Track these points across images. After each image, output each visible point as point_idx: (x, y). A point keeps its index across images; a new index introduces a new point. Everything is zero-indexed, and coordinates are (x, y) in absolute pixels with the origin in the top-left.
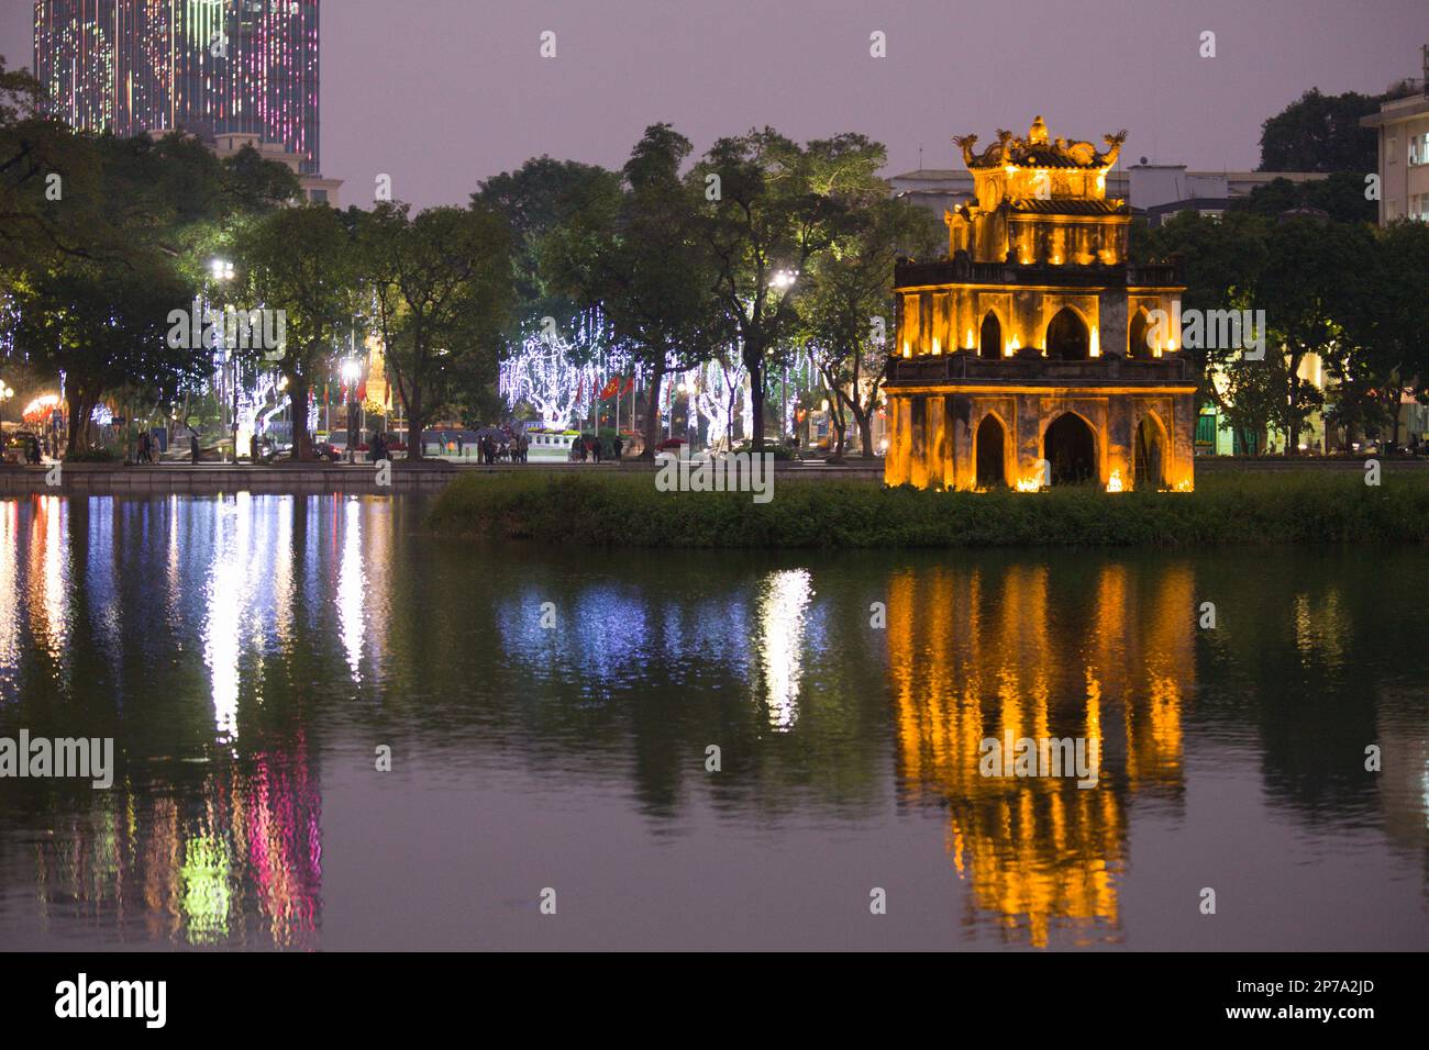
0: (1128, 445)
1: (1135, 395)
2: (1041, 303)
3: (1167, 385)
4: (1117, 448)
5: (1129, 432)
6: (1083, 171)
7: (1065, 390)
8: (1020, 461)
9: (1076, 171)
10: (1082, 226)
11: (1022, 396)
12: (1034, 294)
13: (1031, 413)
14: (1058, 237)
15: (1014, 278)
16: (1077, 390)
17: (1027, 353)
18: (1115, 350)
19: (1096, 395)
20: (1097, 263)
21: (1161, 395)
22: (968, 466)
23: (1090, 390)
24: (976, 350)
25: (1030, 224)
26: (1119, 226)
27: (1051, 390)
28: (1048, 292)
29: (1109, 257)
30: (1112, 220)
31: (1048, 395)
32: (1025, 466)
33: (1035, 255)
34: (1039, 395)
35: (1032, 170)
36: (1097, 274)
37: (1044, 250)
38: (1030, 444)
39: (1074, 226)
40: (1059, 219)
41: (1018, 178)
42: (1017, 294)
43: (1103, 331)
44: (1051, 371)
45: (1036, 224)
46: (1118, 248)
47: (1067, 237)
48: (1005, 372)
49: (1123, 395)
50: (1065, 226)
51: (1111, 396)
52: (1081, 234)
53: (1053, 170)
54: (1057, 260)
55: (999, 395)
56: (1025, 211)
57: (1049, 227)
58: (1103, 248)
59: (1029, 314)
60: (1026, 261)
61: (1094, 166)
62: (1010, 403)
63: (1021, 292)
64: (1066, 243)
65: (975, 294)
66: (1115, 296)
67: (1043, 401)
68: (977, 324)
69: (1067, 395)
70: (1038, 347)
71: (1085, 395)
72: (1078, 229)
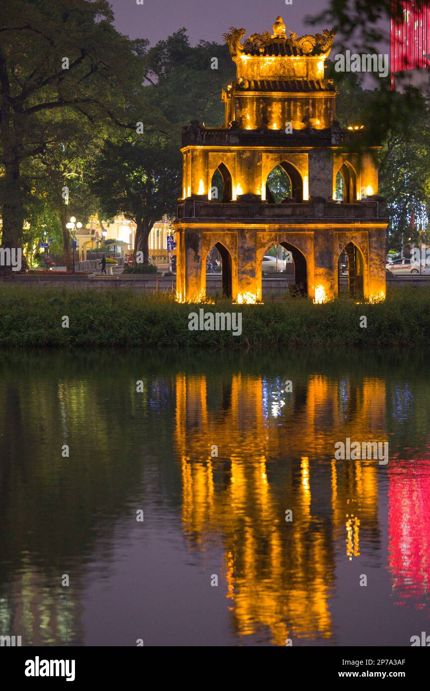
0: (331, 268)
1: (337, 229)
2: (260, 159)
3: (362, 222)
4: (321, 270)
5: (331, 258)
6: (304, 58)
7: (277, 226)
8: (240, 280)
9: (298, 58)
10: (296, 100)
11: (242, 231)
12: (254, 153)
13: (249, 244)
14: (276, 109)
15: (237, 140)
16: (287, 226)
17: (249, 199)
18: (321, 195)
19: (304, 230)
20: (309, 129)
21: (358, 230)
22: (198, 284)
23: (298, 226)
24: (206, 196)
25: (252, 99)
26: (327, 100)
27: (266, 226)
28: (266, 151)
29: (318, 123)
30: (320, 95)
31: (263, 230)
32: (245, 285)
33: (257, 123)
34: (256, 230)
35: (261, 58)
36: (307, 137)
37: (264, 118)
38: (248, 267)
39: (289, 100)
40: (276, 94)
41: (251, 64)
42: (240, 153)
43: (311, 181)
44: (267, 212)
45: (258, 100)
46: (327, 116)
47: (283, 109)
48: (229, 212)
49: (327, 231)
50: (282, 100)
51: (316, 231)
52: (295, 106)
53: (279, 58)
54: (275, 126)
55: (223, 230)
56: (249, 90)
57: (268, 101)
58: (314, 116)
59: (251, 168)
60: (249, 127)
61: (313, 54)
62: (233, 236)
63: (244, 151)
64: (283, 113)
65: (206, 154)
66: (322, 154)
67: (260, 235)
68: (207, 176)
69: (279, 230)
70: (258, 193)
71: (294, 230)
72: (292, 103)
